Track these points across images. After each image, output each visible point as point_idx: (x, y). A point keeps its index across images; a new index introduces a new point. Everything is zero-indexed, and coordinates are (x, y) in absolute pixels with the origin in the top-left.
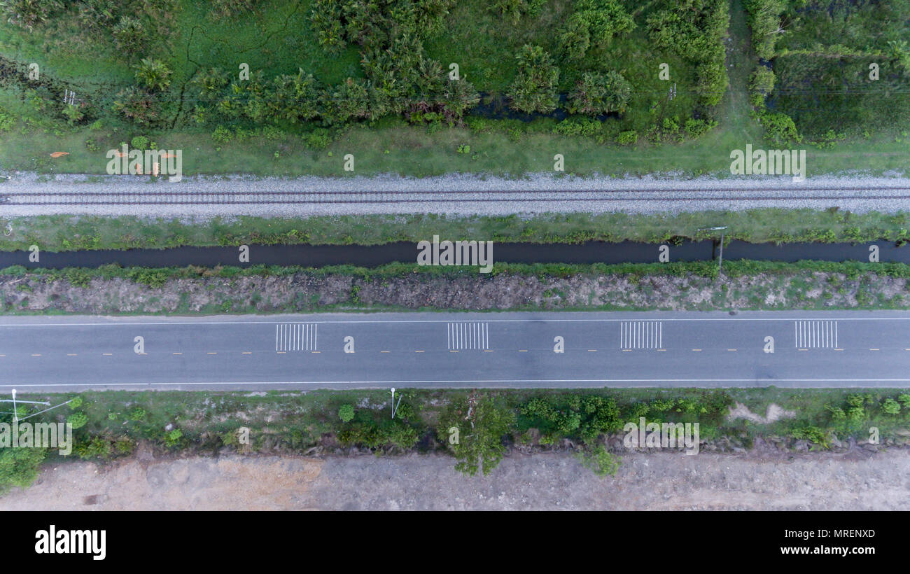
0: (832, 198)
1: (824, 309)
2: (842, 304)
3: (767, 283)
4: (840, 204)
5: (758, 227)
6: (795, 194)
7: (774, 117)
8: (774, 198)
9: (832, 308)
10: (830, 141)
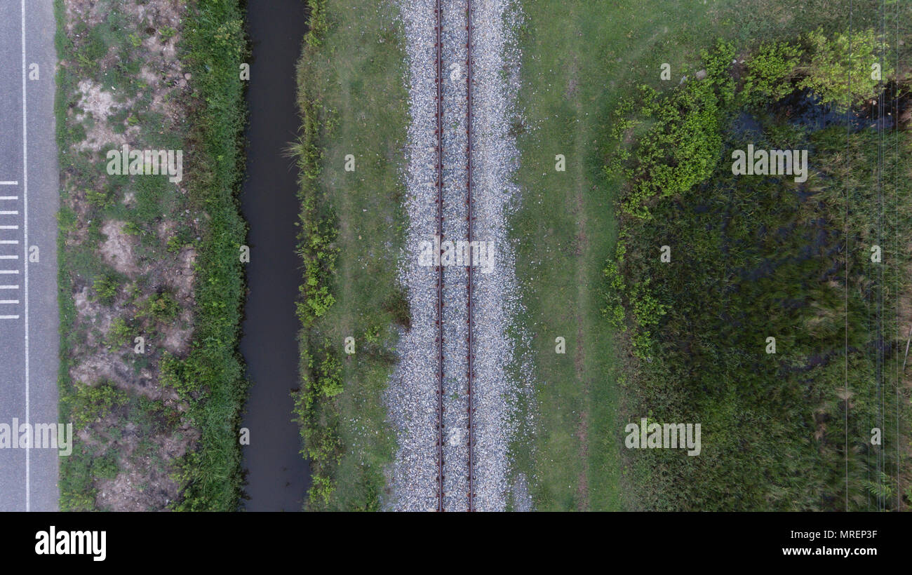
0: (440, 305)
1: (63, 277)
2: (83, 339)
3: (151, 91)
4: (422, 331)
5: (345, 67)
6: (454, 186)
7: (709, 120)
8: (440, 114)
9: (67, 308)
10: (629, 308)
